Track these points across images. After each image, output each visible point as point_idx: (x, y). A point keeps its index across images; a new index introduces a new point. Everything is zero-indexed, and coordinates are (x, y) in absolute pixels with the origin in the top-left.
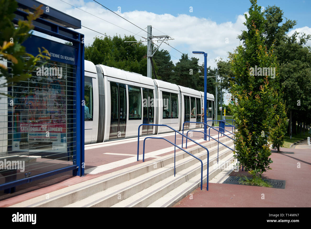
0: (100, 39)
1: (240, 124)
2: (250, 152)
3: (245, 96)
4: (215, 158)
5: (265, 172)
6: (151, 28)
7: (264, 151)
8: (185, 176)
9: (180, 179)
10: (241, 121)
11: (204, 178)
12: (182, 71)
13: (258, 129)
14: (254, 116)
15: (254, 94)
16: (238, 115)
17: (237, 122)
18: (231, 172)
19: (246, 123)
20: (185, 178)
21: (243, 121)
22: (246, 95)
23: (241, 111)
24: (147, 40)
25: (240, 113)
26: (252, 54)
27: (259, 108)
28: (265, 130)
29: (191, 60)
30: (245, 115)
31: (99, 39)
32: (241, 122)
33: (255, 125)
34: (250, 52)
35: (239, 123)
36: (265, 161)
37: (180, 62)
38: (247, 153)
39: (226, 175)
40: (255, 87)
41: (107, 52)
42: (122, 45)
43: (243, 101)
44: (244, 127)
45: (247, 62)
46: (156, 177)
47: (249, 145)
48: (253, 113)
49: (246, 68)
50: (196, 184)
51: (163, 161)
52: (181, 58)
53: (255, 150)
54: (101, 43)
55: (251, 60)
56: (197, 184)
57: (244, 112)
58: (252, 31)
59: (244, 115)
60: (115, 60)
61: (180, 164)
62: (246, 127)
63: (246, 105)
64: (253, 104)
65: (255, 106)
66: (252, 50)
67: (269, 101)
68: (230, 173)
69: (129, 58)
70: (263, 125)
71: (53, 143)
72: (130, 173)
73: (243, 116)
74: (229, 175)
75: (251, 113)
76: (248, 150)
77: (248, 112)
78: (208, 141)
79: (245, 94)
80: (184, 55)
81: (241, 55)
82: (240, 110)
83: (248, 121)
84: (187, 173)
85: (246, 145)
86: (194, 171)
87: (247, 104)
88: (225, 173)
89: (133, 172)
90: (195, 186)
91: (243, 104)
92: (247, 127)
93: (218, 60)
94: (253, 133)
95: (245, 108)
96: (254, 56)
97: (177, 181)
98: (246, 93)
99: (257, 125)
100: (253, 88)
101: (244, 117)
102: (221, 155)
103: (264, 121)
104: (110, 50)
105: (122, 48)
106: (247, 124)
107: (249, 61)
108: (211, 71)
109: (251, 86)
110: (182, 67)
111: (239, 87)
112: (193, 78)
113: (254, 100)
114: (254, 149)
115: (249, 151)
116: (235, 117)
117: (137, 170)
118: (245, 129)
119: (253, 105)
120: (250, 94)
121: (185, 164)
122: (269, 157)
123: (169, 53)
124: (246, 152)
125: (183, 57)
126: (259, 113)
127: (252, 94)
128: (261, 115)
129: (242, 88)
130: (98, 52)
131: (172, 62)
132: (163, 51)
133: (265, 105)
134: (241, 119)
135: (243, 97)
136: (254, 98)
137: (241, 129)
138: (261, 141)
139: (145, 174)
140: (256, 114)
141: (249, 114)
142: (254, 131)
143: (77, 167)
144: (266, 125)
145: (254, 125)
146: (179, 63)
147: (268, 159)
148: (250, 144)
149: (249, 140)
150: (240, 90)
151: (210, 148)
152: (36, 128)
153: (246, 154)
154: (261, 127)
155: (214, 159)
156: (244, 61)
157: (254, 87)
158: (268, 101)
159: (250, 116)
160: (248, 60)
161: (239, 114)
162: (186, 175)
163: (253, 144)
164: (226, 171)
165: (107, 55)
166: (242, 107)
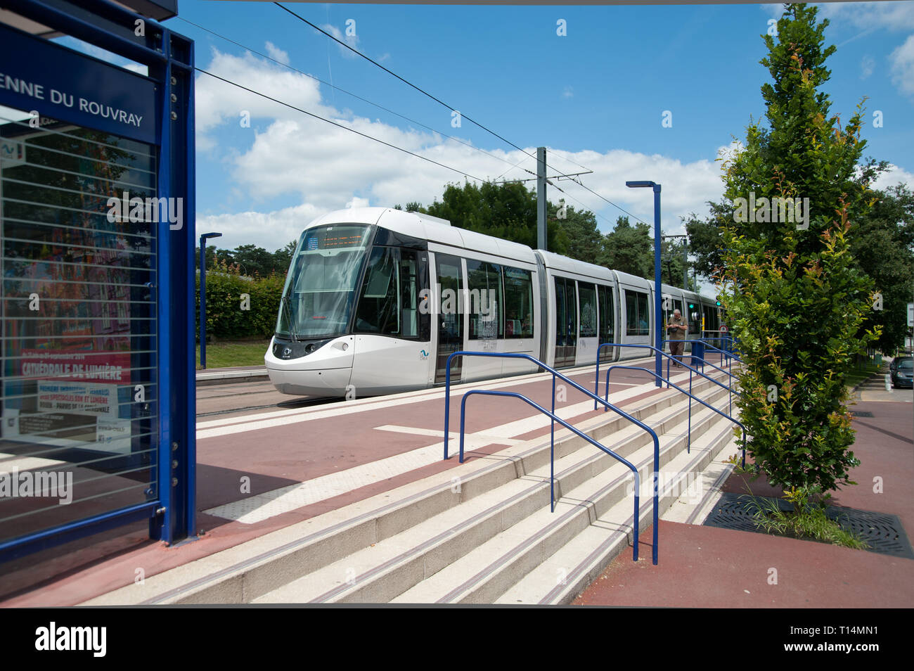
0: (456, 187)
1: (756, 350)
2: (787, 433)
3: (771, 268)
4: (682, 435)
5: (835, 490)
6: (545, 152)
7: (834, 429)
8: (585, 509)
9: (568, 524)
10: (758, 342)
11: (644, 510)
12: (619, 247)
13: (812, 365)
14: (801, 325)
15: (799, 261)
16: (749, 324)
17: (748, 346)
18: (726, 478)
19: (776, 348)
20: (586, 516)
21: (764, 342)
22: (773, 265)
23: (761, 313)
24: (536, 177)
25: (754, 319)
26: (791, 144)
27: (817, 302)
28: (835, 368)
29: (635, 227)
30: (771, 324)
31: (453, 187)
32: (759, 345)
33: (804, 355)
34: (783, 138)
35: (752, 346)
36: (837, 460)
37: (614, 232)
38: (778, 435)
39: (712, 490)
40: (802, 241)
41: (468, 211)
42: (498, 199)
43: (765, 283)
44: (770, 360)
45: (776, 168)
46: (481, 524)
47: (784, 414)
48: (796, 319)
49: (771, 189)
50: (618, 536)
51: (522, 459)
52: (617, 225)
53: (803, 428)
54: (457, 195)
55: (787, 161)
56: (624, 535)
57: (767, 316)
58: (790, 79)
59: (767, 325)
60: (485, 225)
61: (577, 465)
62: (776, 361)
63: (775, 293)
64: (795, 291)
65: (804, 296)
66: (791, 132)
67: (846, 282)
68: (723, 482)
69: (512, 222)
70: (828, 353)
71: (98, 419)
72: (377, 520)
73: (764, 327)
74: (721, 488)
75: (791, 317)
76: (783, 428)
77: (781, 315)
78: (665, 390)
79: (770, 263)
80: (620, 219)
81: (756, 150)
82: (756, 310)
83: (782, 342)
84: (594, 498)
85: (775, 412)
86: (619, 487)
87: (776, 290)
88: (709, 483)
89: (395, 512)
90: (617, 547)
91: (764, 293)
92: (778, 360)
93: (687, 219)
94: (798, 377)
95: (770, 302)
96: (796, 151)
97: (555, 533)
98: (773, 259)
99: (811, 354)
100: (796, 242)
101: (767, 329)
102: (696, 428)
103: (832, 341)
104: (474, 207)
105: (498, 202)
106: (778, 350)
107: (782, 166)
108: (674, 247)
109: (791, 238)
110: (619, 241)
111: (749, 244)
112: (641, 261)
113: (799, 280)
114: (800, 424)
115: (785, 430)
116: (742, 330)
117: (415, 504)
118: (773, 364)
119: (797, 295)
120: (788, 261)
121: (591, 464)
122: (850, 448)
123: (594, 217)
124: (775, 433)
125: (619, 222)
126: (816, 318)
127: (794, 262)
128: (821, 322)
129: (761, 247)
130: (452, 211)
131: (598, 232)
132: (584, 212)
133: (837, 292)
134: (758, 336)
135: (766, 272)
136: (800, 273)
137: (759, 364)
138: (823, 402)
139: (451, 510)
140: (806, 320)
141: (784, 320)
142: (800, 370)
143: (158, 511)
144: (840, 353)
145: (802, 353)
146: (612, 234)
147: (844, 455)
148: (788, 409)
149: (785, 399)
150: (755, 252)
151: (670, 406)
152: (57, 365)
153: (776, 439)
154: (822, 360)
155: (678, 442)
156: (765, 168)
157: (799, 239)
158: (844, 282)
159: (788, 326)
160: (777, 163)
161: (752, 321)
162: (590, 505)
163: (798, 411)
164: (711, 475)
165: (468, 216)
166: (760, 301)
